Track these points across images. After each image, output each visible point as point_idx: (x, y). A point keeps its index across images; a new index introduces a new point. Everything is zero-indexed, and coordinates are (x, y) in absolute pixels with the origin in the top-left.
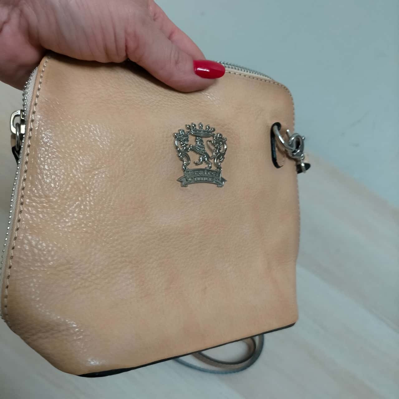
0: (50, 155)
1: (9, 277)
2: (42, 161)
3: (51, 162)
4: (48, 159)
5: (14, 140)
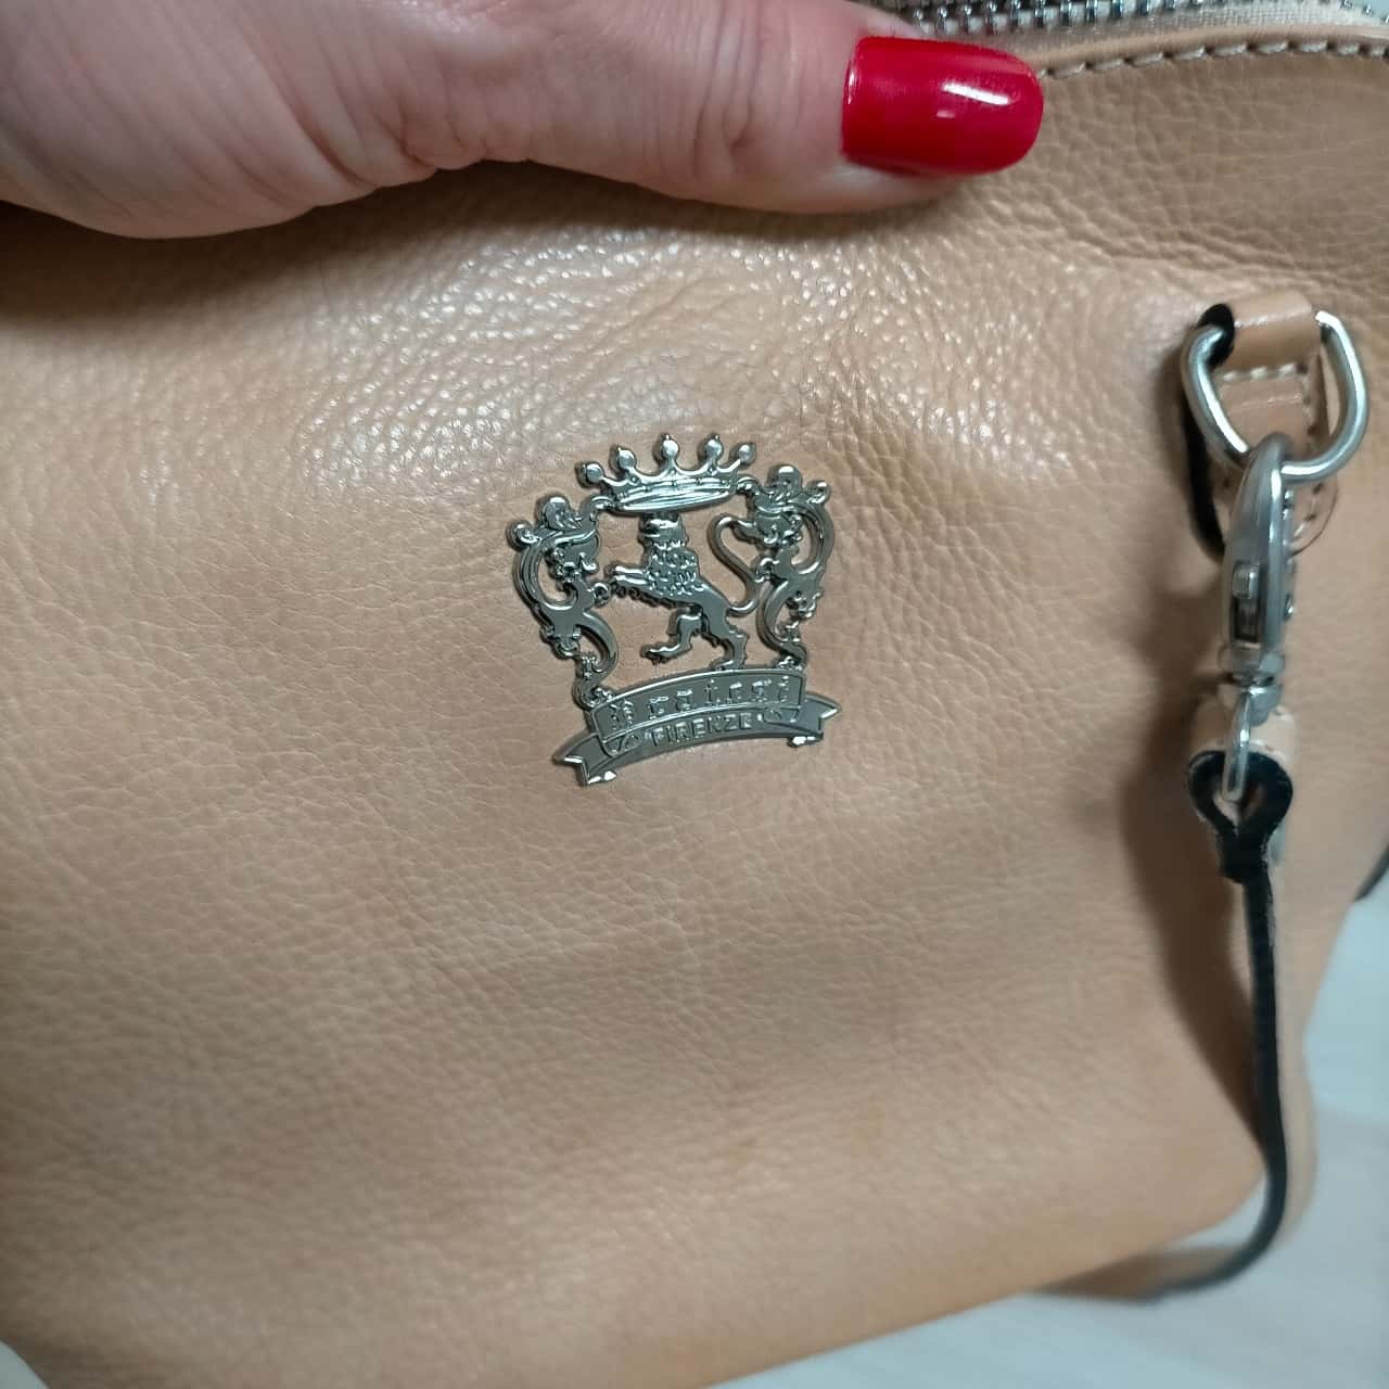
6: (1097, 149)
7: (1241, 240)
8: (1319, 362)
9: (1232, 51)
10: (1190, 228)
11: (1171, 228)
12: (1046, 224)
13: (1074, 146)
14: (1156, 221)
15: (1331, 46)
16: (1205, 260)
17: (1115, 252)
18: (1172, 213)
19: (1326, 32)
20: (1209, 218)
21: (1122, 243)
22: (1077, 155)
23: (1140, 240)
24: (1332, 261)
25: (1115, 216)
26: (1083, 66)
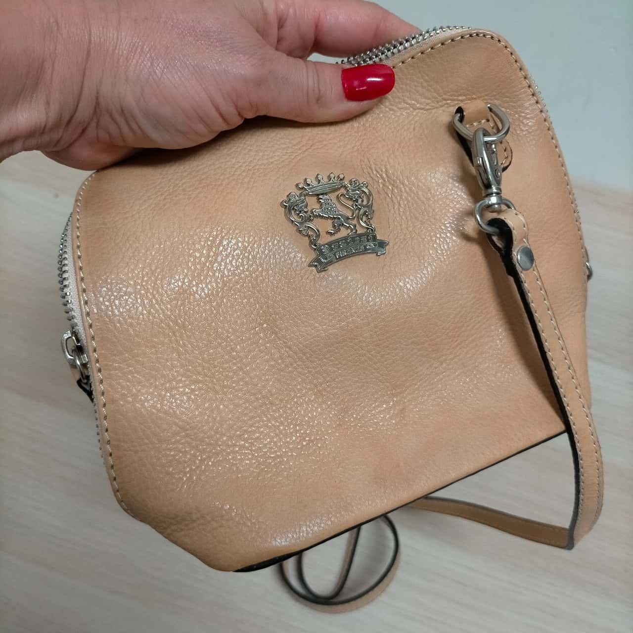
0: (115, 294)
1: (112, 467)
2: (108, 305)
3: (120, 304)
4: (114, 300)
5: (76, 370)
6: (413, 84)
7: (460, 95)
8: (492, 117)
9: (428, 51)
10: (444, 96)
11: (440, 98)
12: (406, 109)
13: (406, 85)
14: (436, 98)
15: (462, 37)
16: (452, 104)
17: (427, 110)
18: (438, 94)
19: (460, 34)
20: (449, 92)
21: (428, 107)
22: (408, 87)
23: (433, 105)
24: (486, 93)
25: (423, 100)
26: (401, 63)
